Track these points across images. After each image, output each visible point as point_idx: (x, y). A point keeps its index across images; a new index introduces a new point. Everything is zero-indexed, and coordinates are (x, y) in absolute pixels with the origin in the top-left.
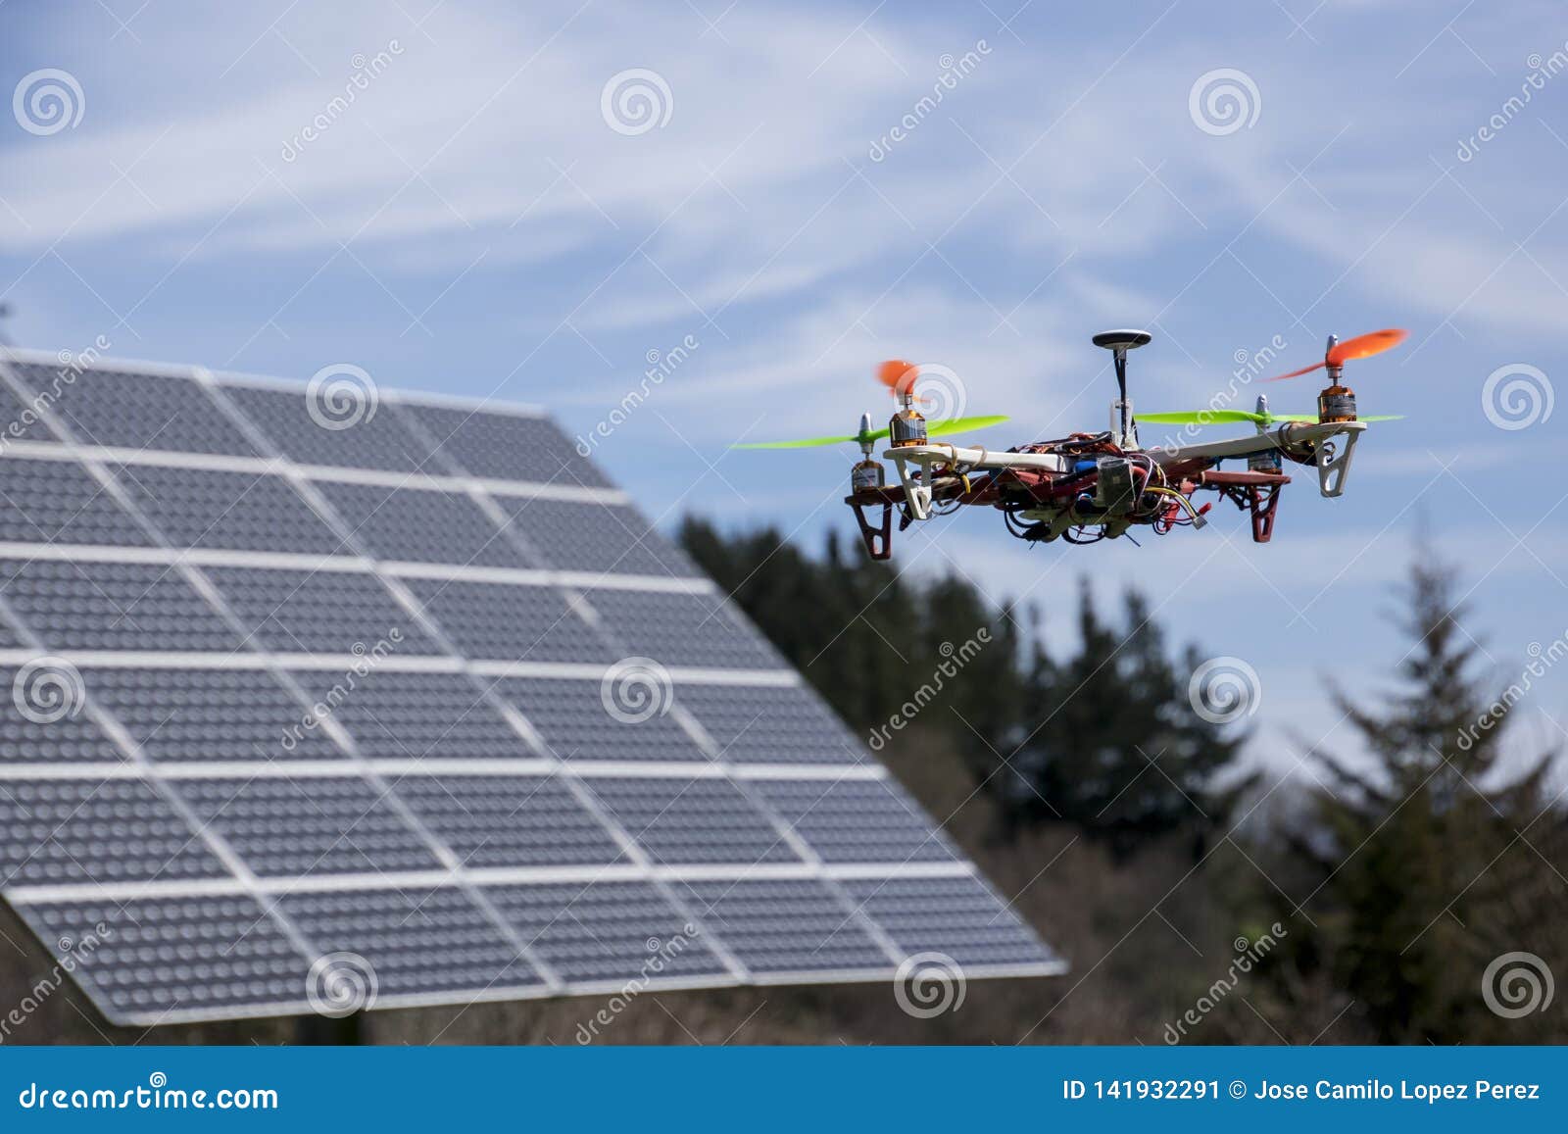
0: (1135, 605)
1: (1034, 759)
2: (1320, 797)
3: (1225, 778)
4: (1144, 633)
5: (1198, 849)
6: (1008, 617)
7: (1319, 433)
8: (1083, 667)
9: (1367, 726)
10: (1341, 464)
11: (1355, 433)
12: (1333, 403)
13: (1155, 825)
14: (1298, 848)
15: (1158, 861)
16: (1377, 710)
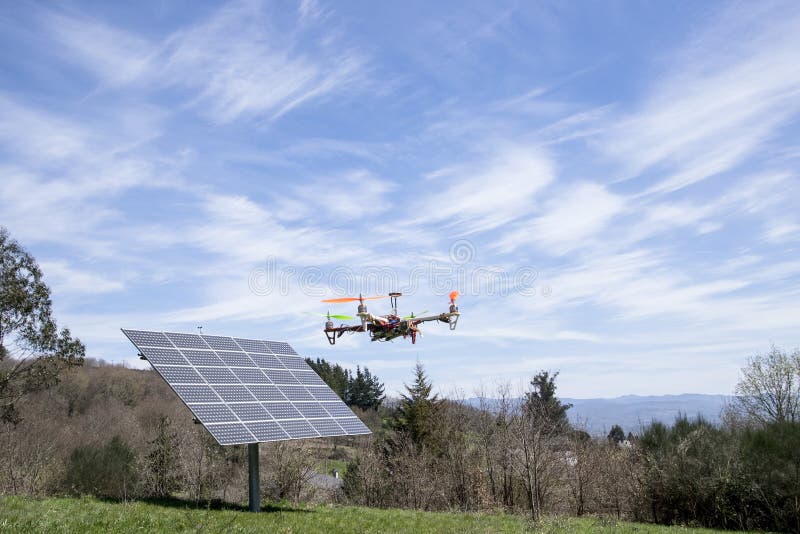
0: (366, 370)
1: (350, 395)
2: (402, 400)
3: (380, 397)
4: (368, 374)
5: (376, 409)
6: (346, 372)
7: (449, 316)
8: (358, 380)
9: (410, 390)
10: (455, 322)
11: (458, 315)
12: (452, 309)
13: (369, 405)
14: (399, 409)
15: (370, 410)
16: (411, 387)
